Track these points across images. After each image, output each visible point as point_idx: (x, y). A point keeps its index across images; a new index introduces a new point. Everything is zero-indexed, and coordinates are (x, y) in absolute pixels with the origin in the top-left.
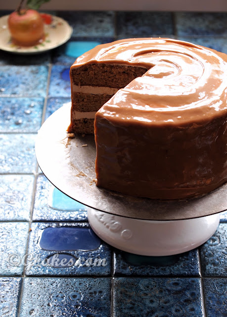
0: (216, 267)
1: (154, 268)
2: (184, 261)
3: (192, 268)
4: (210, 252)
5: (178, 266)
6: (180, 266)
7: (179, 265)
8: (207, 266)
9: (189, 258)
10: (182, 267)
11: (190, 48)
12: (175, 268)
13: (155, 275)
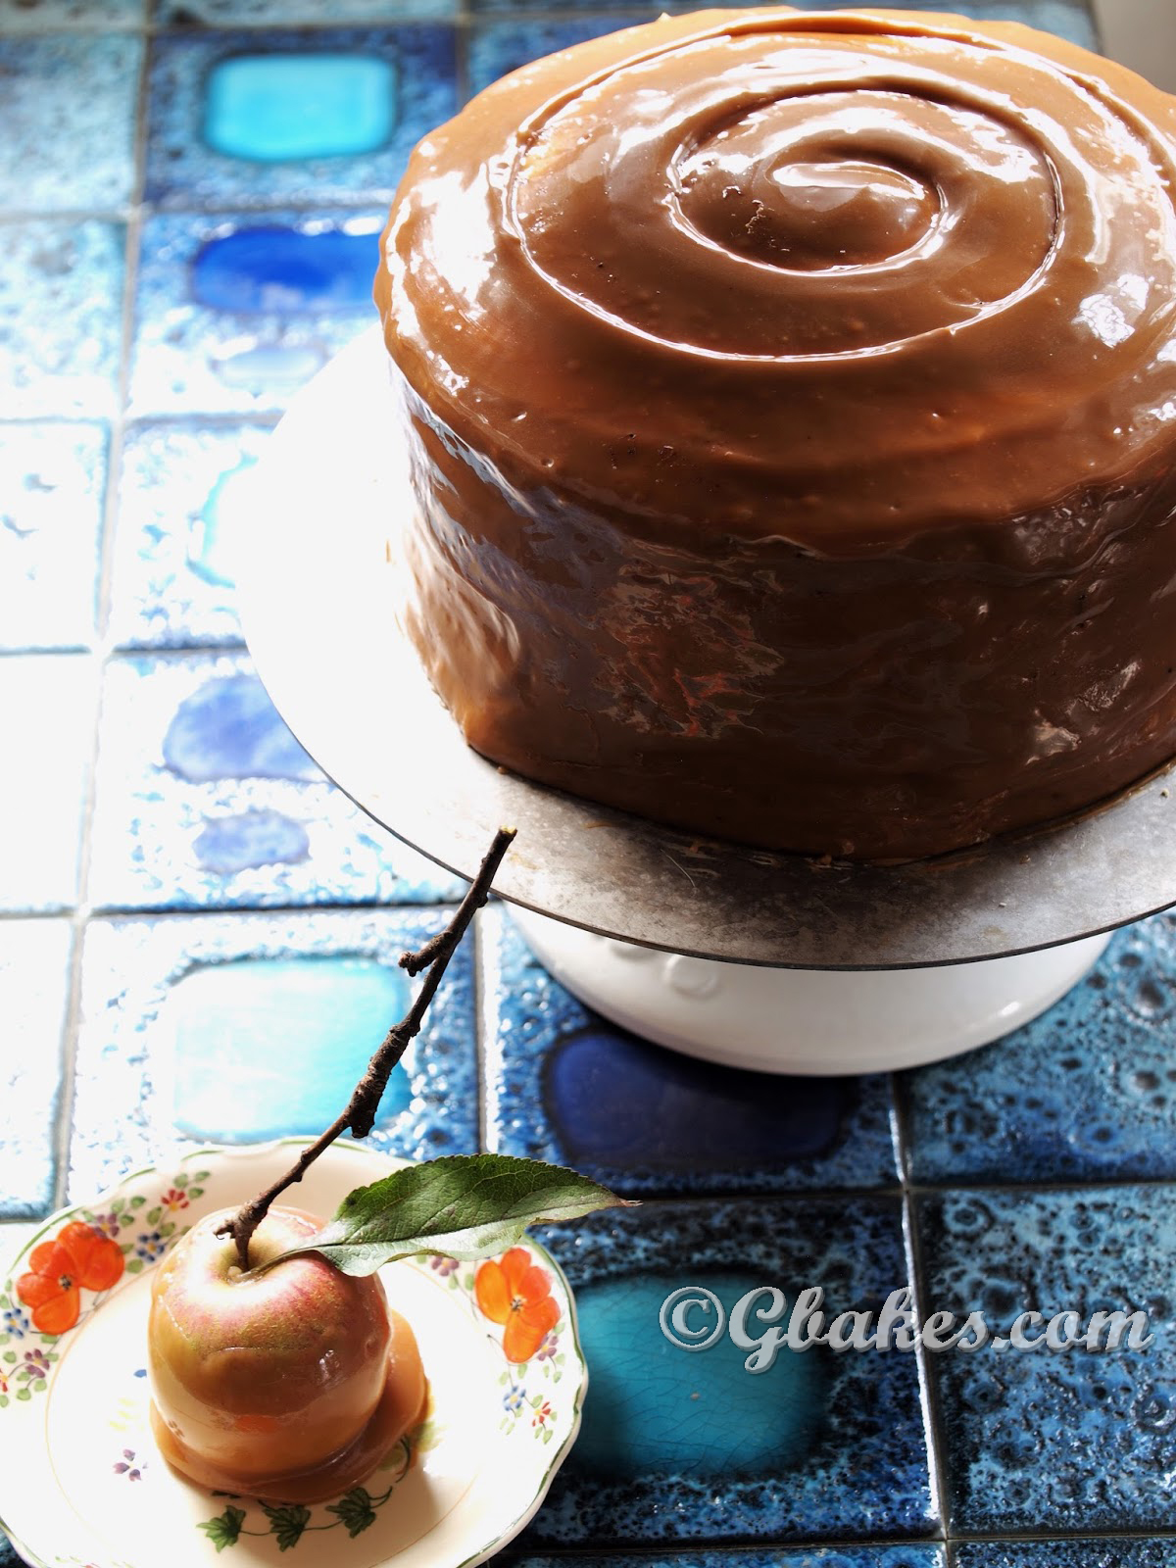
0: (1018, 1475)
1: (699, 1494)
2: (856, 1439)
3: (898, 1486)
4: (984, 1376)
5: (821, 1473)
6: (834, 1472)
7: (826, 1466)
8: (974, 1467)
9: (880, 1421)
10: (843, 1479)
11: (872, 43)
12: (810, 1485)
13: (708, 1533)
